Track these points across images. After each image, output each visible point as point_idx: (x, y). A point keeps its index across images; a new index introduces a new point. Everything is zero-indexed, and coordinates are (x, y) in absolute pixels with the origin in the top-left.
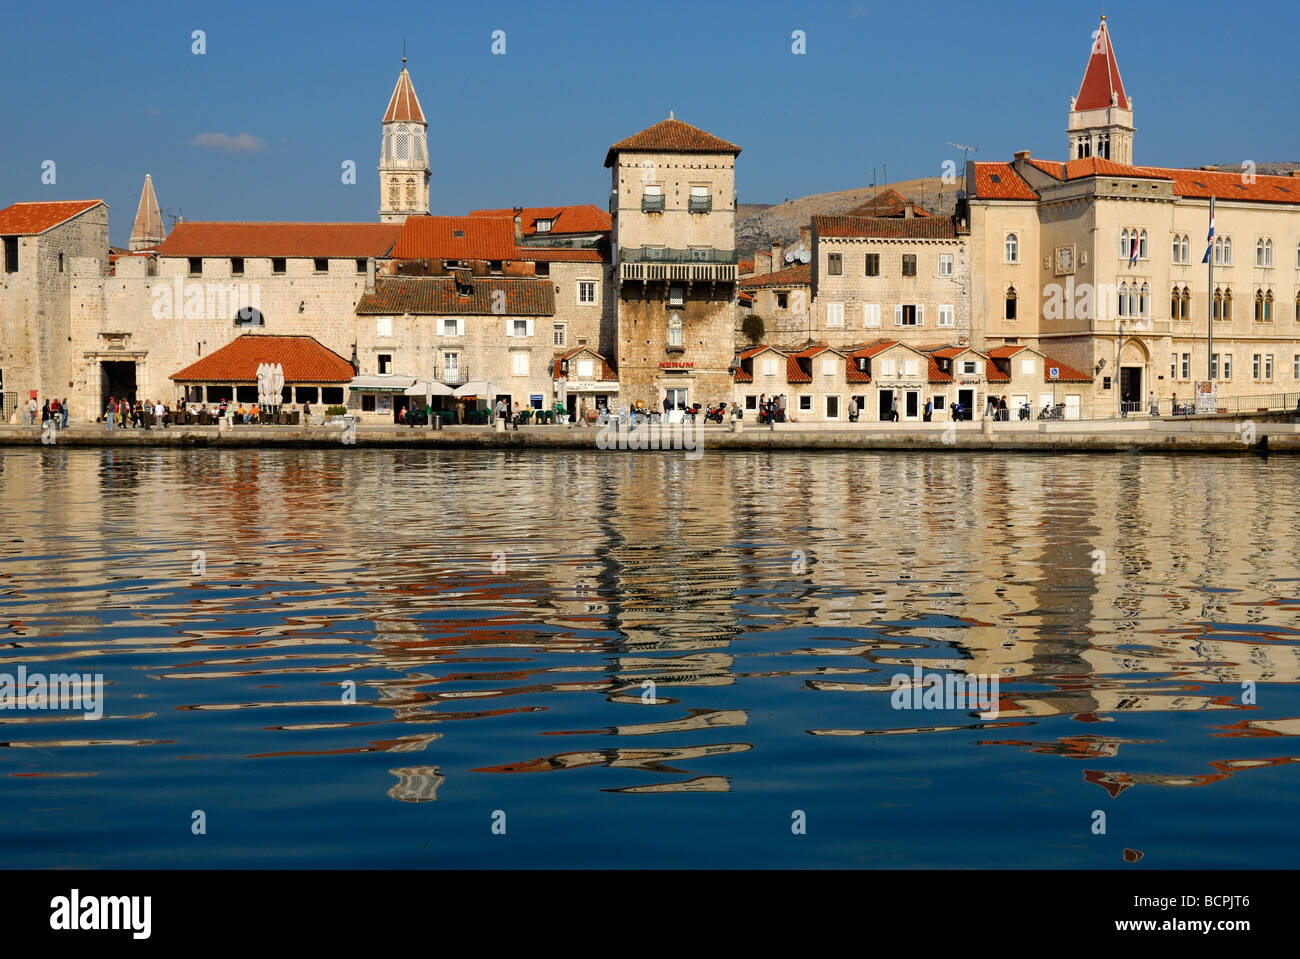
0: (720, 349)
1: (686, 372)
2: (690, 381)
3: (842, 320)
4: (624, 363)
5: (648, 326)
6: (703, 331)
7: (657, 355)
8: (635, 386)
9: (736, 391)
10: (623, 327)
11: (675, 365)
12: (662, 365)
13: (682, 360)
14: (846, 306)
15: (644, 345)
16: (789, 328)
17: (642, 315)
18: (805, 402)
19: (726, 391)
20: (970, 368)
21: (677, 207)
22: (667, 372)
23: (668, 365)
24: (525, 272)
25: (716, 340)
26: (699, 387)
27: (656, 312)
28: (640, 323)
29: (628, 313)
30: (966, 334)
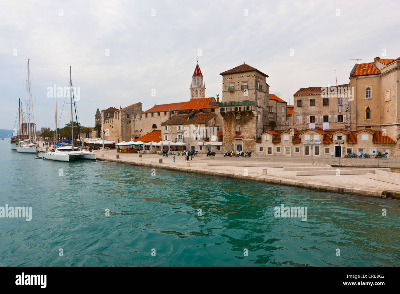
0: (252, 132)
1: (241, 139)
2: (243, 142)
3: (302, 121)
4: (224, 137)
5: (231, 126)
6: (246, 127)
7: (233, 134)
8: (227, 144)
9: (256, 145)
10: (224, 126)
11: (238, 137)
12: (234, 137)
13: (240, 136)
14: (303, 117)
15: (230, 131)
16: (284, 124)
17: (229, 122)
18: (279, 150)
19: (253, 145)
20: (340, 138)
21: (238, 90)
22: (236, 139)
23: (236, 137)
24: (208, 112)
25: (250, 129)
26: (245, 144)
27: (233, 121)
28: (229, 125)
29: (225, 122)
30: (349, 125)
